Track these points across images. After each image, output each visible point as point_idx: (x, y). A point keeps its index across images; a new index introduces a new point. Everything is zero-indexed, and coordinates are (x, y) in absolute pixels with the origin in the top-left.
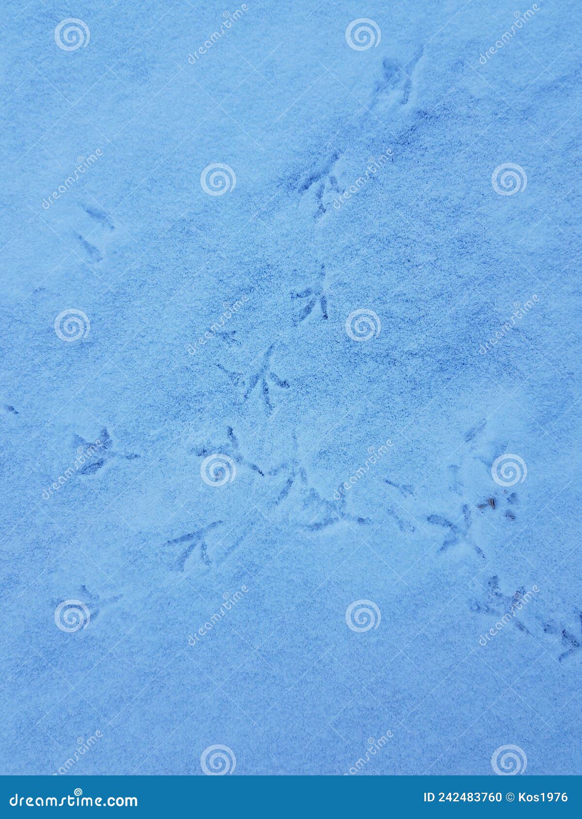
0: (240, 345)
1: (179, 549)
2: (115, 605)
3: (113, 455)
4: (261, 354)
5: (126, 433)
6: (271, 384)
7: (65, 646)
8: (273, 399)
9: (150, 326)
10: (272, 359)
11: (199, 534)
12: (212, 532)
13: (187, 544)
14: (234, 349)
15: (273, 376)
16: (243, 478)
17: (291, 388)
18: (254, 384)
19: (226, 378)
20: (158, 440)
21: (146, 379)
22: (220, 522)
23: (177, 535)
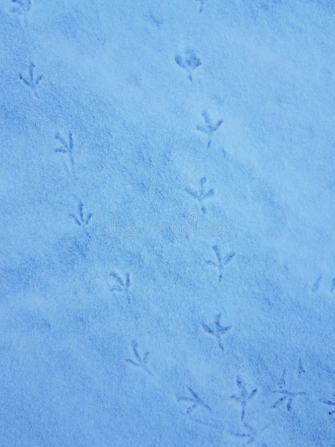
0: (299, 377)
1: (189, 395)
2: (147, 375)
3: (219, 337)
4: (299, 391)
5: (232, 339)
6: (286, 401)
7: (114, 356)
8: (279, 406)
9: (291, 330)
10: (299, 396)
11: (199, 401)
12: (204, 408)
13: (193, 397)
14: (296, 375)
15: (291, 400)
16: (237, 412)
17: (288, 412)
18: (282, 392)
19: (280, 377)
20: (235, 356)
21: (263, 338)
22: (210, 409)
23: (195, 391)
